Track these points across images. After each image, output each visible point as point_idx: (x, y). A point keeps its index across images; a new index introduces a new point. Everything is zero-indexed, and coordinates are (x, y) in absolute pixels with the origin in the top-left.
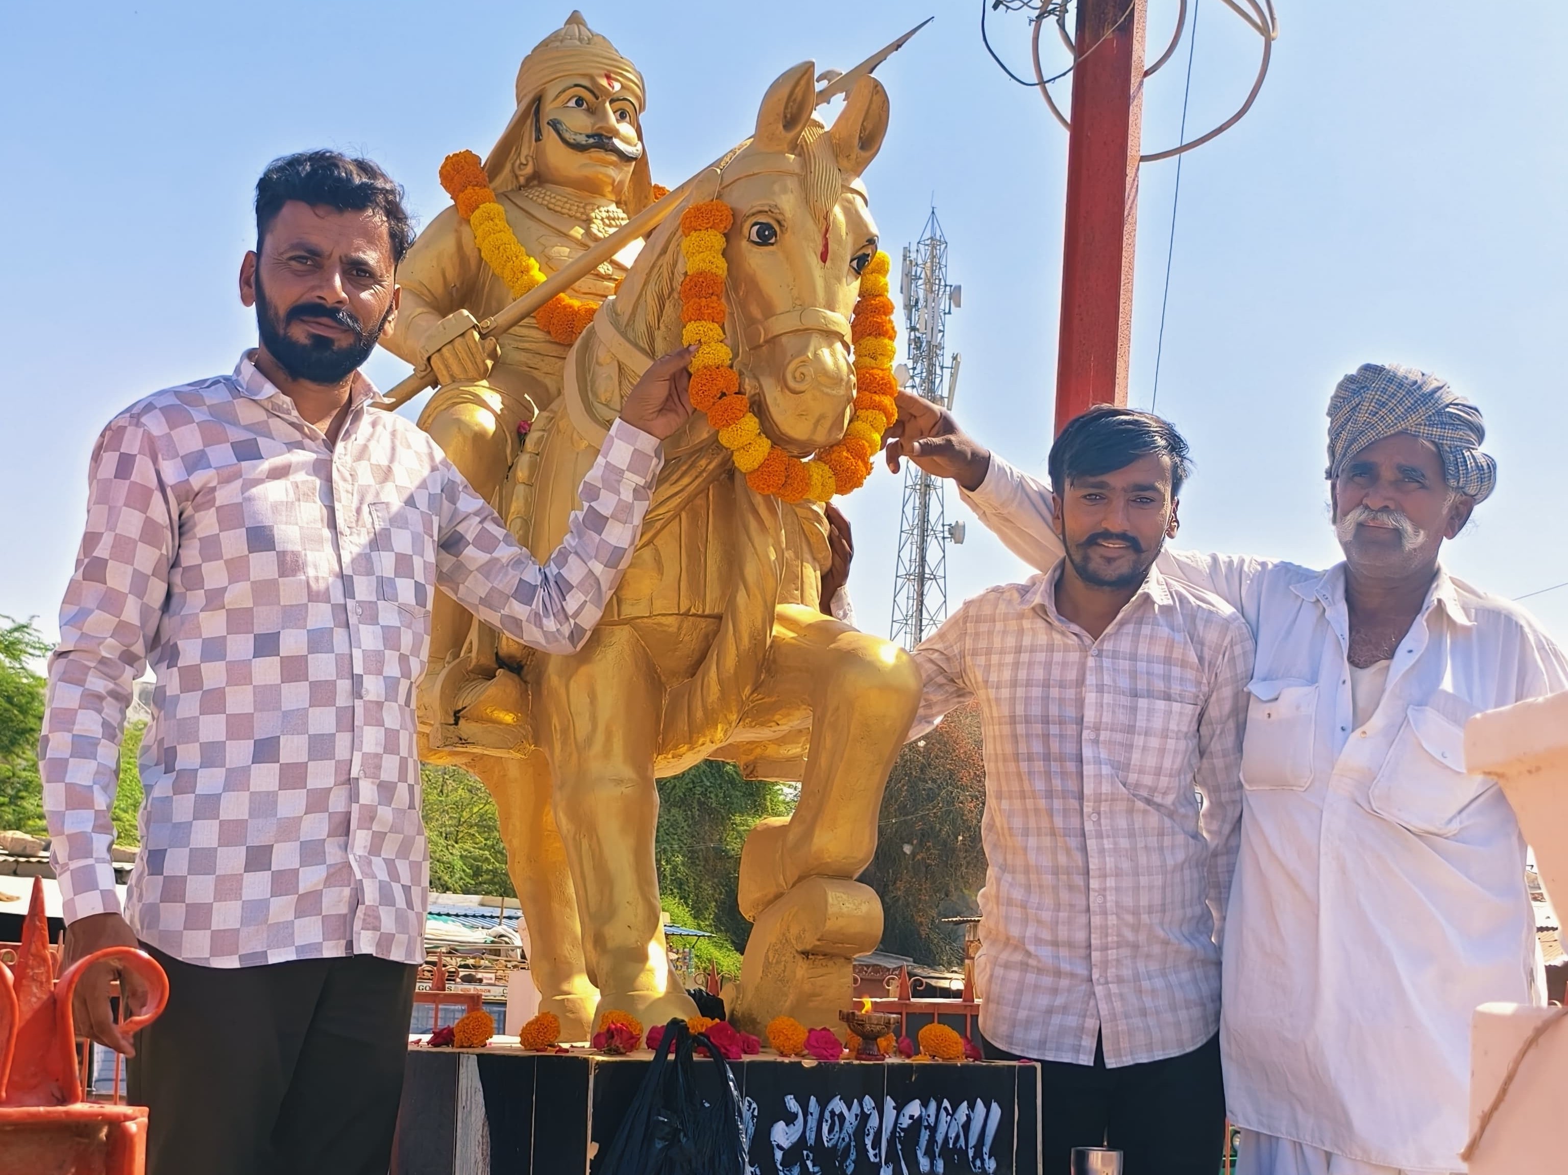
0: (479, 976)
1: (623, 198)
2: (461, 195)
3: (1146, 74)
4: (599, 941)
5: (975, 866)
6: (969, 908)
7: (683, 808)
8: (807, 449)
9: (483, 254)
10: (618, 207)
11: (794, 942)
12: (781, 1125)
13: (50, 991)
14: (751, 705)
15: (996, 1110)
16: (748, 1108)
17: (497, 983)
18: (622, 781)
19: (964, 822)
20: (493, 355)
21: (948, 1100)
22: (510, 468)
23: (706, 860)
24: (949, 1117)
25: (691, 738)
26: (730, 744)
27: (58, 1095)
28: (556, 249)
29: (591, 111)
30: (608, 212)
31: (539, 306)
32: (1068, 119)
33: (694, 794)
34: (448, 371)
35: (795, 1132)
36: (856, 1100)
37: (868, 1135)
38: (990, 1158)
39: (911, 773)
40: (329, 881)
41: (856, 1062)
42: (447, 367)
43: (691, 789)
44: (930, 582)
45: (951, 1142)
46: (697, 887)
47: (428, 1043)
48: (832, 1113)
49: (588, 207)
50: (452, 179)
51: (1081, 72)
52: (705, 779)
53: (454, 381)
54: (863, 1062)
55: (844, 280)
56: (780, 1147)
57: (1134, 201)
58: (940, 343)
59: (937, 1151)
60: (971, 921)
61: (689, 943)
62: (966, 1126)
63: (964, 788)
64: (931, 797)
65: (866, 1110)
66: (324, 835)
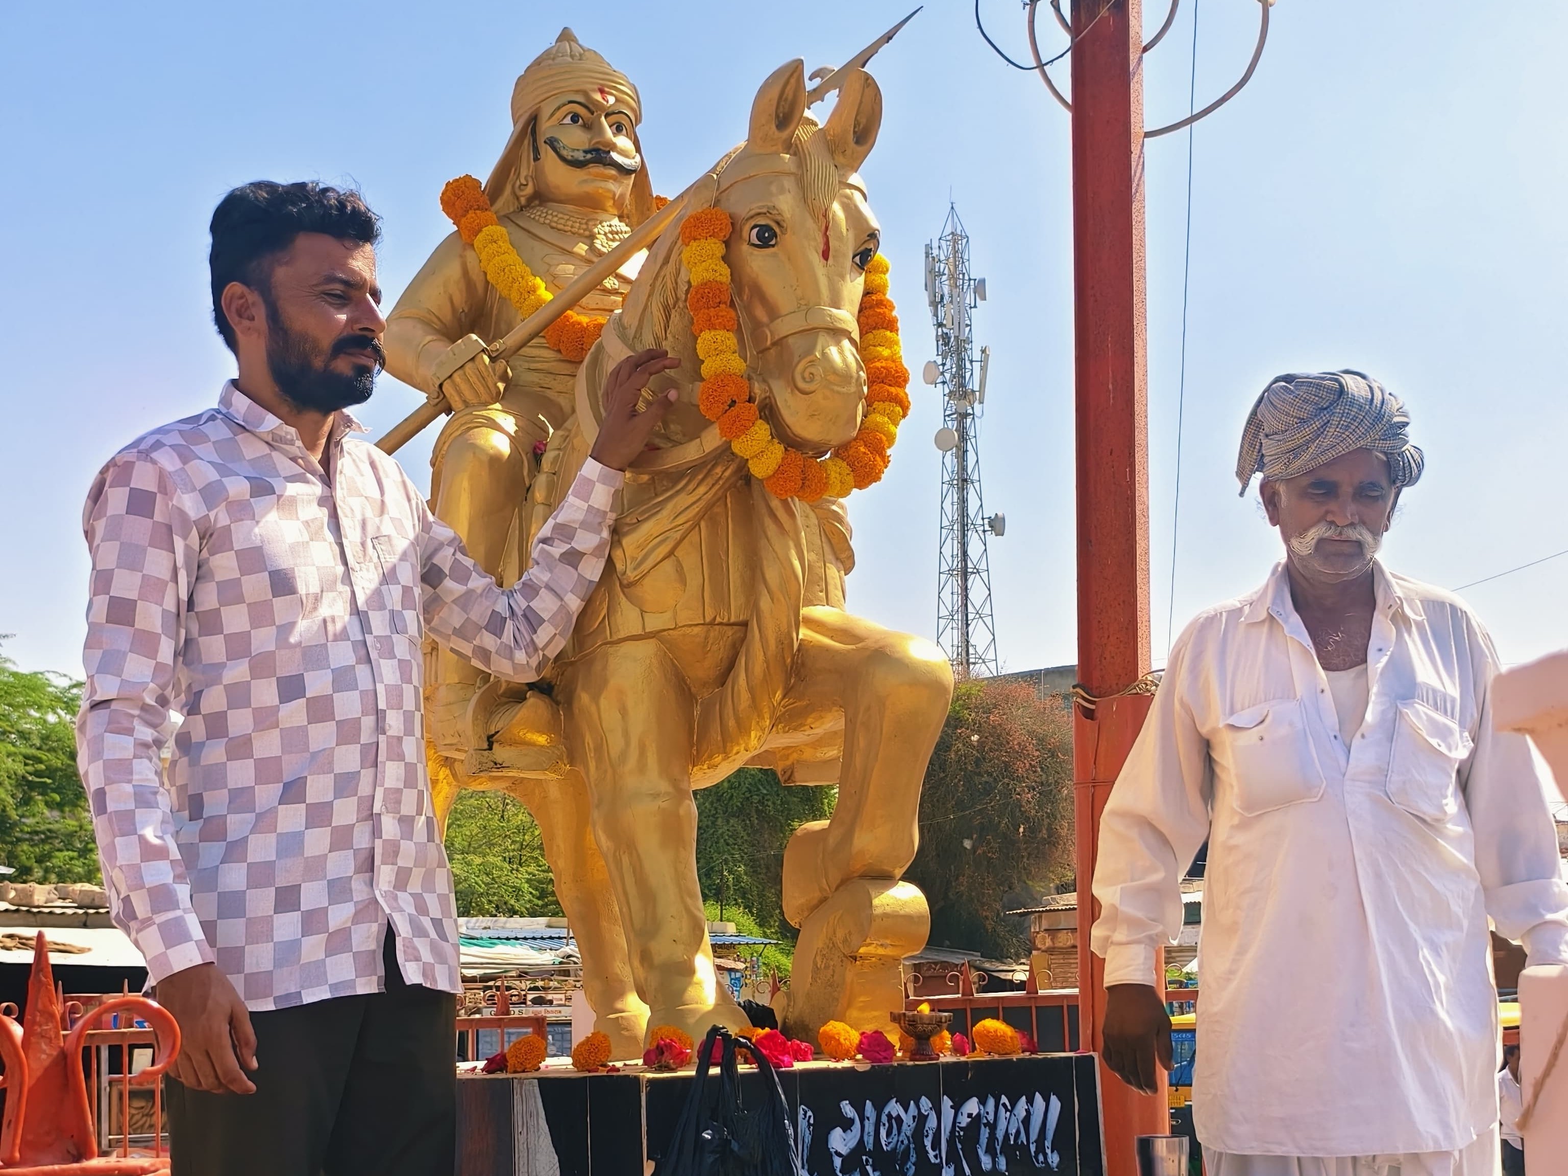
0: (549, 997)
1: (625, 212)
2: (464, 219)
3: (1145, 49)
4: (645, 957)
5: (1036, 857)
6: (1034, 899)
7: (742, 817)
8: (822, 449)
9: (488, 277)
10: (620, 221)
11: (841, 945)
12: (838, 1131)
13: (60, 1047)
14: (783, 710)
15: (1056, 1104)
16: (805, 1116)
17: (567, 1004)
18: (658, 795)
19: (1022, 813)
20: (504, 378)
21: (1006, 1096)
22: (528, 489)
23: (768, 868)
24: (1008, 1113)
25: (725, 747)
26: (766, 751)
27: (74, 1152)
28: (560, 267)
29: (587, 127)
30: (610, 226)
31: (546, 326)
32: (1069, 99)
33: (752, 803)
34: (461, 397)
35: (852, 1139)
36: (912, 1102)
37: (927, 1136)
38: (1052, 1152)
39: (966, 768)
40: (358, 918)
41: (911, 1063)
42: (459, 393)
43: (748, 798)
44: (973, 576)
45: (1012, 1138)
46: (761, 895)
47: (483, 1070)
48: (889, 1116)
49: (591, 223)
50: (454, 204)
51: (1078, 52)
52: (761, 787)
53: (467, 407)
54: (917, 1063)
55: (848, 276)
56: (838, 1154)
57: (1140, 177)
58: (968, 338)
59: (998, 1148)
60: (1036, 912)
61: (757, 952)
62: (1027, 1121)
63: (1020, 779)
64: (988, 790)
65: (923, 1111)
66: (350, 873)
